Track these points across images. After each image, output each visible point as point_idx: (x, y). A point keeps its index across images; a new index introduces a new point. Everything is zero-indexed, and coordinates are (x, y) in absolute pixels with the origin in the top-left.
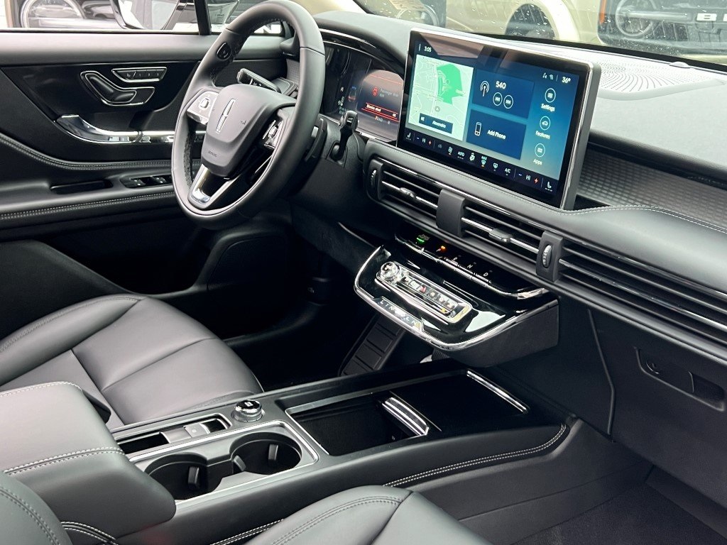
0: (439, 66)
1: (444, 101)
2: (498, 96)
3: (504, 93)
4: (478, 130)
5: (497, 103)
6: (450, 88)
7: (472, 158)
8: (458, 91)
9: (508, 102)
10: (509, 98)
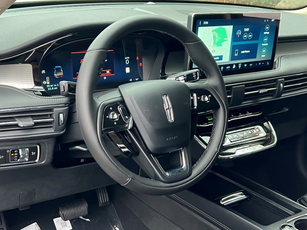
0: (213, 30)
1: (218, 46)
2: (246, 35)
3: (248, 32)
4: (236, 53)
5: (245, 38)
6: (221, 38)
7: (234, 67)
8: (225, 39)
9: (250, 36)
10: (251, 34)
